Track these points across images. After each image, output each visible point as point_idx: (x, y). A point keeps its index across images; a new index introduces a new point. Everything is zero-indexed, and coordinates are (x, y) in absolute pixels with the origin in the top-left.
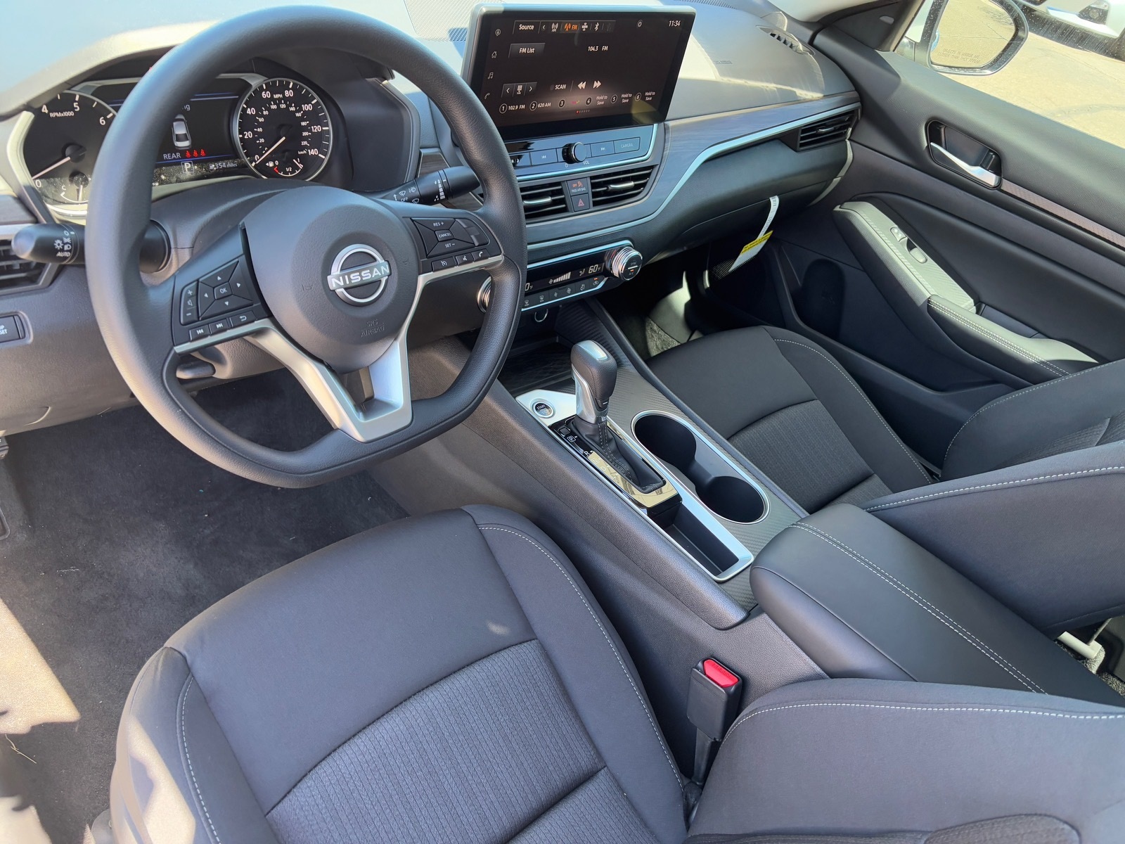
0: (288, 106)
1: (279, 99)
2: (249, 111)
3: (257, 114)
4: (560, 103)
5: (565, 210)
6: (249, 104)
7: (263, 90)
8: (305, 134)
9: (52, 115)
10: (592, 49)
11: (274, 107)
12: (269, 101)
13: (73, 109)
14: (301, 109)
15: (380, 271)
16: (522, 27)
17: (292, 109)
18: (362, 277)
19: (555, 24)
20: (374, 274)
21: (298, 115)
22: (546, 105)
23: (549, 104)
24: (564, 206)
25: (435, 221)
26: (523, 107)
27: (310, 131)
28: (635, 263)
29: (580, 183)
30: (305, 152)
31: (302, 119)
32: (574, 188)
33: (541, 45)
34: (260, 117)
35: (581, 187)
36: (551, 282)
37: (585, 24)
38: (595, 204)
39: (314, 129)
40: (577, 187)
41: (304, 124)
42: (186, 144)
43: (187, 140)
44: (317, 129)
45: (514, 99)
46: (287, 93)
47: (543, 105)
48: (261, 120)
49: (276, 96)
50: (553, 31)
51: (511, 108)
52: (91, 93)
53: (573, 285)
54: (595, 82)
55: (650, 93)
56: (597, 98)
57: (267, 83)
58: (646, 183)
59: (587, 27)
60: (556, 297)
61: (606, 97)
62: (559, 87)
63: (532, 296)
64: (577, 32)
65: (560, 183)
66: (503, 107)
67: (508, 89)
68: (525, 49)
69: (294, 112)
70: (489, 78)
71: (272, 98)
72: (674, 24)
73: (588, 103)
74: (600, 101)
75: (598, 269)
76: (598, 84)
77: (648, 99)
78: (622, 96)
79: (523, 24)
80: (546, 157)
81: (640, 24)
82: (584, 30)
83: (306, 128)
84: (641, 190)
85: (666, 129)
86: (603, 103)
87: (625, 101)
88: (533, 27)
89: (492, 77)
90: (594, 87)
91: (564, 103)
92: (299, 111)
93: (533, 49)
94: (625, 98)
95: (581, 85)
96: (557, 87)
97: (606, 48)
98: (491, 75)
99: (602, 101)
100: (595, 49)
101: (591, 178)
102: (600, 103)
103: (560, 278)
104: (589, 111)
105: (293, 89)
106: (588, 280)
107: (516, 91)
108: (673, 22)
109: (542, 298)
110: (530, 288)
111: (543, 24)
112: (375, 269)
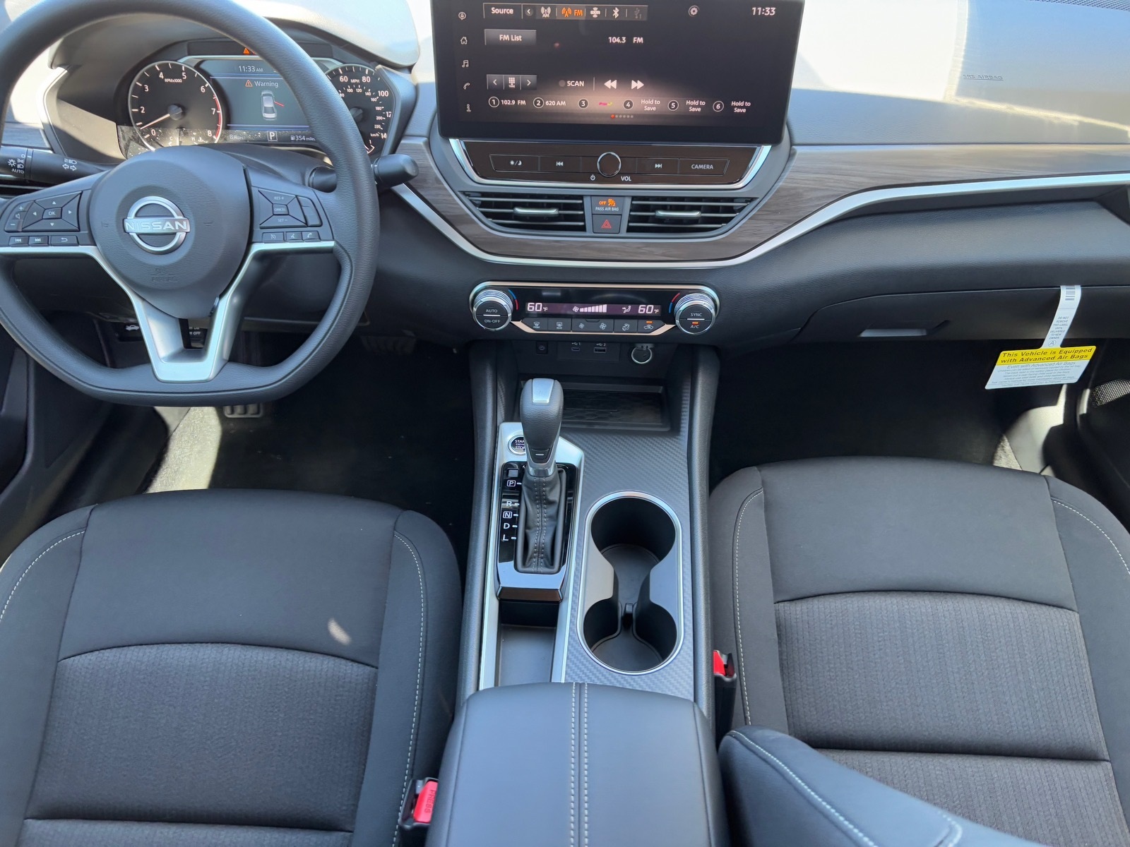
0: (364, 91)
1: (356, 84)
4: (581, 104)
5: (583, 229)
7: (340, 75)
8: (379, 118)
9: (166, 80)
10: (615, 40)
11: (350, 90)
12: (345, 84)
13: (181, 77)
14: (377, 95)
15: (174, 226)
16: (495, 11)
17: (368, 94)
19: (546, 8)
20: (166, 227)
21: (373, 100)
22: (558, 103)
23: (563, 103)
24: (582, 224)
26: (523, 102)
27: (385, 115)
28: (699, 315)
29: (611, 201)
30: (377, 135)
31: (377, 104)
32: (599, 206)
33: (531, 34)
35: (611, 206)
36: (576, 309)
37: (595, 9)
38: (630, 229)
39: (389, 114)
40: (605, 206)
41: (378, 108)
42: (273, 116)
43: (274, 112)
45: (504, 92)
46: (364, 79)
47: (552, 103)
49: (353, 81)
50: (545, 16)
51: (506, 102)
52: (194, 65)
53: (611, 322)
54: (633, 82)
55: (741, 104)
56: (643, 102)
57: (343, 69)
58: (732, 218)
59: (599, 12)
60: (582, 329)
61: (658, 102)
62: (573, 84)
63: (545, 320)
64: (584, 19)
65: (581, 197)
66: (494, 101)
67: (494, 80)
68: (508, 36)
69: (369, 98)
70: (463, 66)
71: (349, 83)
72: (762, 11)
73: (627, 108)
74: (649, 105)
75: (657, 311)
76: (638, 85)
77: (739, 110)
78: (688, 102)
79: (496, 7)
80: (562, 164)
81: (694, 11)
82: (595, 16)
83: (380, 113)
84: (720, 226)
85: (791, 155)
86: (654, 109)
87: (694, 110)
88: (511, 11)
89: (467, 66)
90: (633, 87)
91: (586, 103)
92: (374, 97)
93: (520, 37)
94: (695, 106)
95: (609, 84)
96: (570, 83)
97: (640, 40)
98: (466, 64)
99: (652, 106)
100: (621, 40)
101: (634, 198)
102: (649, 109)
103: (590, 308)
104: (632, 117)
105: (368, 75)
106: (636, 321)
107: (507, 84)
108: (760, 9)
109: (559, 325)
110: (543, 310)
111: (526, 8)
112: (168, 223)
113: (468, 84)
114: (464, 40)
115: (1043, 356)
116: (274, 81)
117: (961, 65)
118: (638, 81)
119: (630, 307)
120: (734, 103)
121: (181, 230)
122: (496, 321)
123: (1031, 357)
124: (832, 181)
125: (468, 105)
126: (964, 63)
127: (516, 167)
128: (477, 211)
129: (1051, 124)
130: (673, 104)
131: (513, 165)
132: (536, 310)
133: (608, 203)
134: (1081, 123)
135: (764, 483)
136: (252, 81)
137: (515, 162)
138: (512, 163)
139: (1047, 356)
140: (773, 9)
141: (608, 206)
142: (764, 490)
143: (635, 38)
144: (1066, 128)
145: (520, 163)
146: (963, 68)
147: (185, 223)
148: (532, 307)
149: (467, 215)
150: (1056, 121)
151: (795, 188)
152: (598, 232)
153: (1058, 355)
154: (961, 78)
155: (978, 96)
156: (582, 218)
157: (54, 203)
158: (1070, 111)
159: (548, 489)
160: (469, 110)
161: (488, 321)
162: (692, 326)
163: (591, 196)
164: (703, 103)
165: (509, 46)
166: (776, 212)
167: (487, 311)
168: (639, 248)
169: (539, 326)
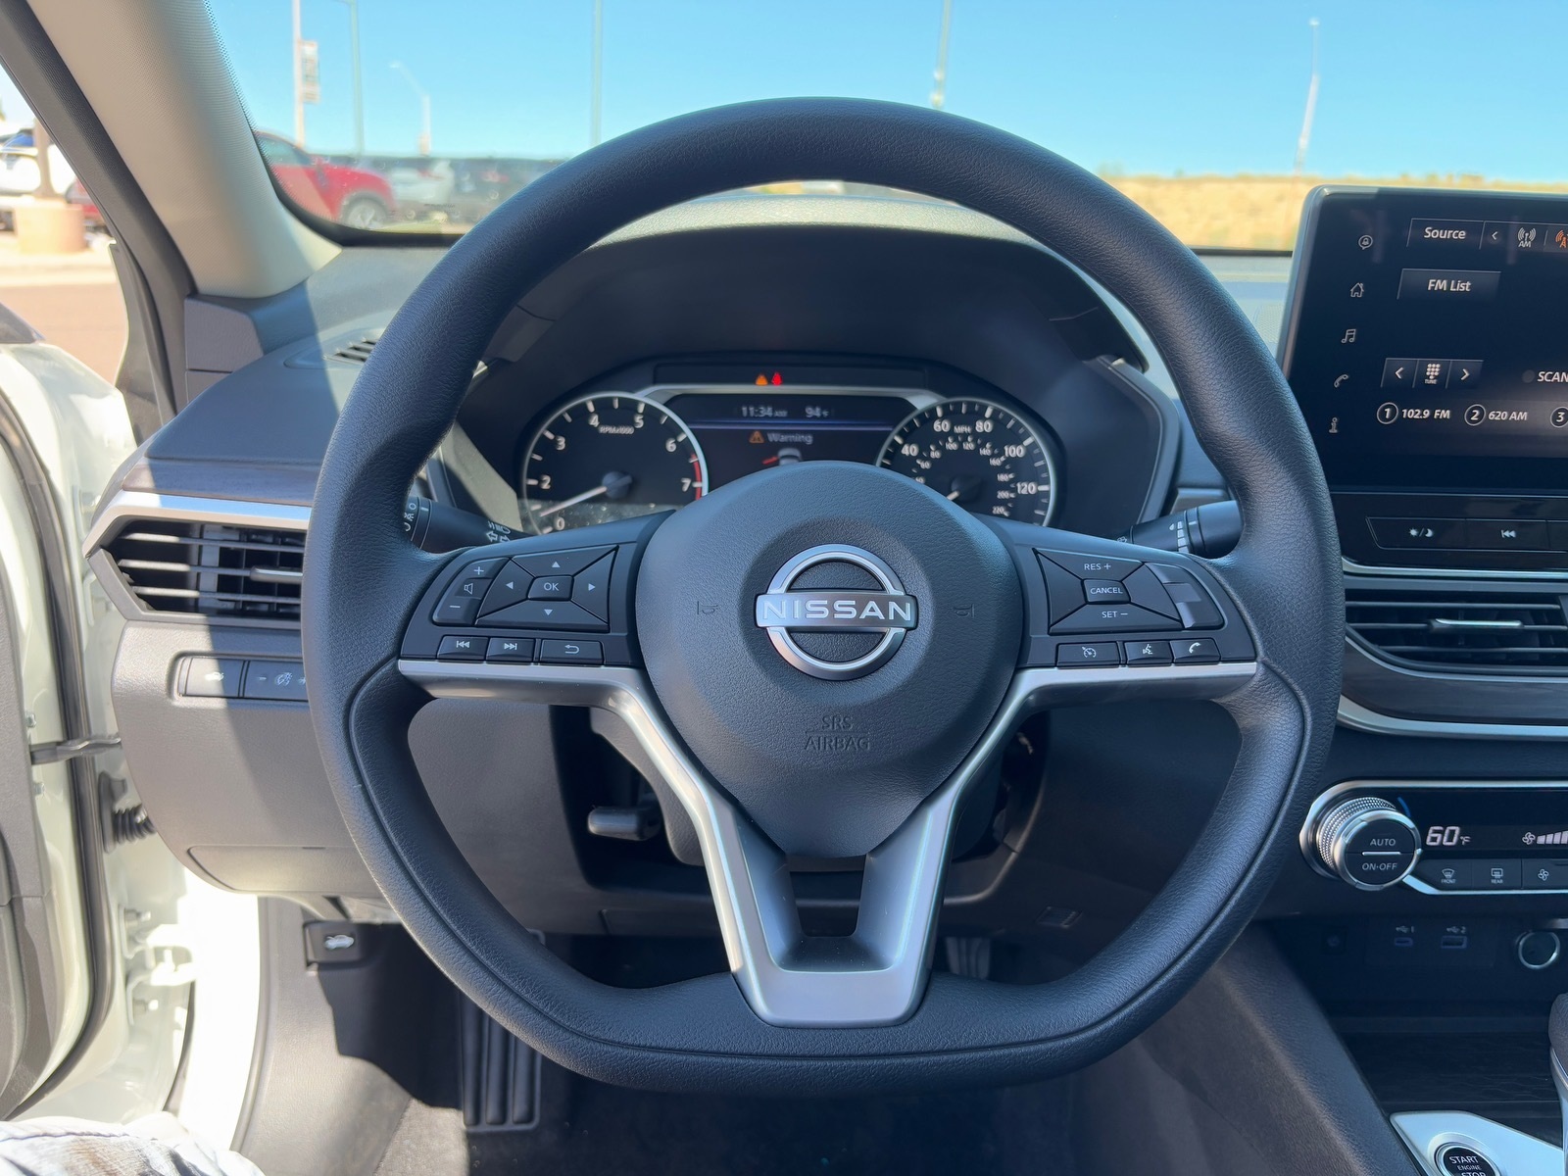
0: (978, 447)
1: (965, 436)
2: (906, 450)
3: (920, 456)
4: (1556, 416)
6: (907, 438)
7: (937, 418)
8: (1003, 495)
9: (603, 430)
11: (952, 446)
12: (944, 436)
13: (632, 423)
14: (1002, 453)
15: (885, 611)
16: (1431, 233)
17: (985, 452)
18: (833, 611)
19: (1528, 231)
20: (866, 613)
21: (995, 462)
22: (1514, 416)
23: (1523, 416)
25: (1091, 560)
26: (1446, 414)
27: (1014, 490)
31: (1001, 469)
33: (1490, 277)
34: (924, 459)
36: (1528, 838)
39: (1023, 488)
41: (1002, 478)
44: (1027, 488)
45: (1416, 392)
46: (980, 426)
47: (1503, 415)
48: (925, 465)
49: (959, 429)
50: (1522, 244)
51: (1411, 414)
57: (945, 407)
60: (1544, 884)
62: (1550, 377)
63: (1466, 865)
65: (1552, 598)
66: (1388, 410)
67: (1399, 368)
68: (1445, 282)
69: (987, 458)
70: (1344, 341)
71: (951, 432)
79: (1435, 227)
80: (1513, 534)
83: (1005, 486)
88: (1462, 235)
89: (1352, 340)
92: (998, 456)
93: (1468, 284)
96: (1543, 377)
98: (1350, 336)
103: (1558, 836)
105: (991, 418)
107: (1423, 377)
109: (1497, 875)
110: (1460, 841)
111: (1489, 230)
112: (872, 604)
113: (1344, 377)
114: (1358, 289)
116: (805, 433)
121: (898, 619)
125: (1335, 420)
127: (1421, 540)
128: (1347, 626)
131: (1417, 537)
132: (1445, 843)
136: (764, 433)
137: (1419, 531)
138: (1413, 532)
145: (1430, 534)
147: (908, 605)
148: (1436, 836)
156: (1561, 639)
157: (556, 565)
160: (1334, 431)
161: (1372, 867)
165: (1444, 300)
167: (1374, 842)
169: (1452, 879)
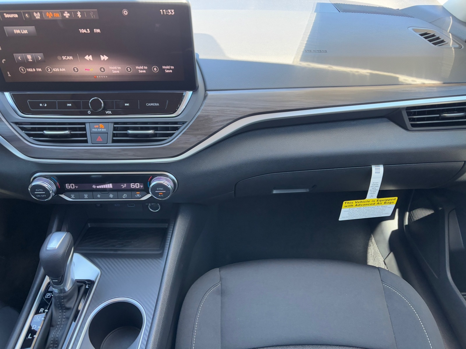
4: (74, 70)
5: (86, 141)
10: (83, 31)
16: (7, 16)
22: (61, 70)
23: (64, 70)
24: (85, 139)
26: (40, 70)
28: (162, 189)
29: (101, 125)
32: (95, 128)
33: (32, 28)
35: (101, 128)
36: (94, 187)
38: (114, 141)
40: (98, 128)
45: (27, 64)
47: (57, 70)
51: (30, 70)
53: (116, 193)
54: (101, 56)
55: (168, 67)
56: (111, 68)
58: (173, 134)
59: (69, 15)
60: (99, 198)
61: (119, 68)
62: (66, 58)
63: (77, 193)
64: (61, 18)
65: (84, 124)
66: (22, 69)
67: (19, 57)
68: (19, 30)
72: (166, 12)
73: (102, 71)
74: (115, 70)
75: (142, 186)
76: (104, 58)
77: (168, 71)
78: (137, 67)
79: (7, 13)
80: (70, 105)
81: (126, 13)
82: (67, 17)
84: (167, 138)
85: (205, 96)
86: (118, 72)
87: (141, 71)
88: (16, 16)
90: (102, 59)
91: (77, 69)
93: (26, 31)
94: (142, 69)
95: (87, 57)
96: (64, 58)
97: (98, 31)
99: (117, 70)
100: (87, 31)
101: (115, 123)
102: (115, 72)
103: (102, 186)
104: (107, 77)
106: (130, 192)
107: (27, 59)
108: (164, 10)
109: (86, 196)
110: (75, 187)
111: (25, 13)
113: (4, 60)
115: (368, 203)
117: (304, 45)
118: (104, 56)
119: (125, 185)
120: (164, 67)
122: (43, 196)
123: (361, 204)
124: (229, 111)
125: (8, 73)
126: (306, 44)
127: (43, 107)
128: (23, 133)
129: (354, 75)
130: (128, 69)
131: (42, 106)
132: (71, 188)
133: (99, 126)
134: (371, 74)
135: (221, 279)
137: (42, 104)
138: (41, 105)
139: (371, 203)
140: (173, 10)
141: (99, 128)
142: (221, 284)
143: (95, 30)
144: (362, 77)
145: (46, 105)
146: (305, 47)
148: (68, 186)
149: (16, 136)
150: (356, 74)
151: (208, 116)
152: (95, 144)
153: (376, 202)
154: (303, 52)
155: (313, 61)
156: (85, 135)
158: (365, 68)
159: (65, 300)
160: (9, 75)
161: (39, 196)
162: (159, 195)
163: (89, 123)
164: (146, 68)
165: (21, 36)
166: (197, 130)
167: (36, 190)
168: (119, 152)
169: (74, 197)
